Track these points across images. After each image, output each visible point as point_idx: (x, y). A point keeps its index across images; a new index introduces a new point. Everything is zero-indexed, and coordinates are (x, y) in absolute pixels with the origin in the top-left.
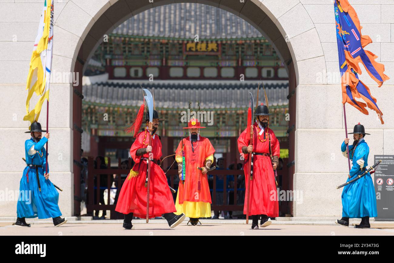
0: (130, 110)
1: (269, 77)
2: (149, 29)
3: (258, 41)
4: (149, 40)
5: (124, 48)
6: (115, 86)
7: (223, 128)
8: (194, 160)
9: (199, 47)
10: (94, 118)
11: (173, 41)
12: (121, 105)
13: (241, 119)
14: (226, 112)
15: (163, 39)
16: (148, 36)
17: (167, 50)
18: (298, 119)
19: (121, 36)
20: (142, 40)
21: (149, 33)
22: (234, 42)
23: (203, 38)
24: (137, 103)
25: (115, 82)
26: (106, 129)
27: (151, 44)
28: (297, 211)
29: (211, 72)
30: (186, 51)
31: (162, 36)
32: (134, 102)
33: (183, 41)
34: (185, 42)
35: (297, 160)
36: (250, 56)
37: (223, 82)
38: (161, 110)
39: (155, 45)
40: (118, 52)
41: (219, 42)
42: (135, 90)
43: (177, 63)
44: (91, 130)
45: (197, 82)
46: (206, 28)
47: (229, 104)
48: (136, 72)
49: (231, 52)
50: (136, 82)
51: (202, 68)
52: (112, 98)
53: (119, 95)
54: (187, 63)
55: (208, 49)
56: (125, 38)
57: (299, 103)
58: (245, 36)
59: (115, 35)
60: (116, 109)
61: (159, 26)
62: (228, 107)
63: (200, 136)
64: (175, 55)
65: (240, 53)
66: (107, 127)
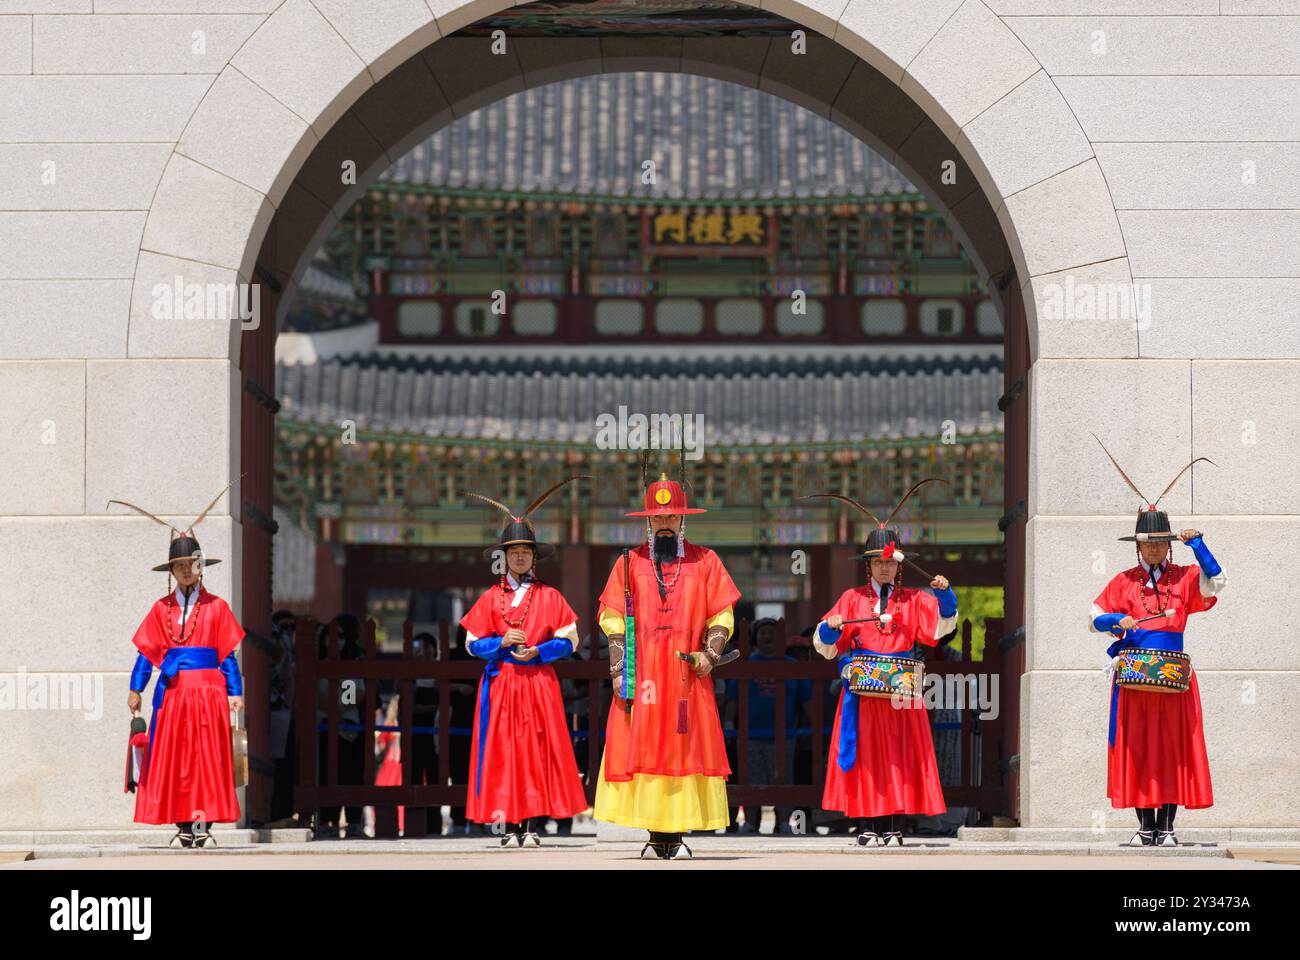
0: (457, 452)
1: (947, 334)
2: (520, 164)
3: (906, 207)
4: (522, 203)
5: (435, 232)
6: (401, 366)
7: (785, 513)
8: (665, 628)
9: (697, 228)
10: (327, 481)
11: (607, 206)
12: (423, 434)
13: (846, 481)
14: (794, 459)
15: (570, 202)
16: (517, 191)
17: (587, 238)
18: (1036, 481)
19: (423, 190)
20: (498, 204)
21: (520, 180)
22: (820, 210)
23: (712, 195)
24: (480, 427)
25: (404, 352)
26: (372, 520)
27: (528, 218)
28: (1032, 807)
29: (742, 316)
30: (653, 242)
31: (566, 188)
32: (471, 423)
33: (642, 207)
34: (650, 211)
35: (1033, 627)
36: (877, 258)
37: (783, 353)
38: (567, 453)
39: (543, 221)
40: (413, 246)
41: (769, 211)
42: (474, 381)
43: (621, 285)
44: (318, 523)
45: (693, 353)
46: (722, 162)
47: (804, 428)
48: (478, 317)
49: (809, 246)
50: (476, 353)
51: (709, 304)
52: (392, 410)
53: (418, 401)
54: (656, 285)
55: (730, 234)
56: (437, 197)
57: (1039, 422)
58: (859, 190)
59: (403, 188)
60: (406, 448)
61: (559, 155)
62: (801, 438)
63: (685, 541)
64: (615, 258)
65: (843, 247)
66: (376, 511)
